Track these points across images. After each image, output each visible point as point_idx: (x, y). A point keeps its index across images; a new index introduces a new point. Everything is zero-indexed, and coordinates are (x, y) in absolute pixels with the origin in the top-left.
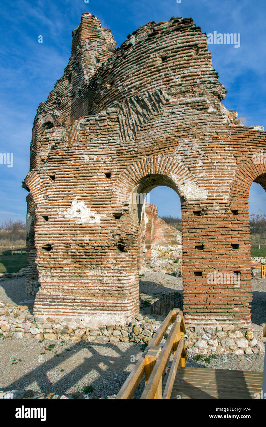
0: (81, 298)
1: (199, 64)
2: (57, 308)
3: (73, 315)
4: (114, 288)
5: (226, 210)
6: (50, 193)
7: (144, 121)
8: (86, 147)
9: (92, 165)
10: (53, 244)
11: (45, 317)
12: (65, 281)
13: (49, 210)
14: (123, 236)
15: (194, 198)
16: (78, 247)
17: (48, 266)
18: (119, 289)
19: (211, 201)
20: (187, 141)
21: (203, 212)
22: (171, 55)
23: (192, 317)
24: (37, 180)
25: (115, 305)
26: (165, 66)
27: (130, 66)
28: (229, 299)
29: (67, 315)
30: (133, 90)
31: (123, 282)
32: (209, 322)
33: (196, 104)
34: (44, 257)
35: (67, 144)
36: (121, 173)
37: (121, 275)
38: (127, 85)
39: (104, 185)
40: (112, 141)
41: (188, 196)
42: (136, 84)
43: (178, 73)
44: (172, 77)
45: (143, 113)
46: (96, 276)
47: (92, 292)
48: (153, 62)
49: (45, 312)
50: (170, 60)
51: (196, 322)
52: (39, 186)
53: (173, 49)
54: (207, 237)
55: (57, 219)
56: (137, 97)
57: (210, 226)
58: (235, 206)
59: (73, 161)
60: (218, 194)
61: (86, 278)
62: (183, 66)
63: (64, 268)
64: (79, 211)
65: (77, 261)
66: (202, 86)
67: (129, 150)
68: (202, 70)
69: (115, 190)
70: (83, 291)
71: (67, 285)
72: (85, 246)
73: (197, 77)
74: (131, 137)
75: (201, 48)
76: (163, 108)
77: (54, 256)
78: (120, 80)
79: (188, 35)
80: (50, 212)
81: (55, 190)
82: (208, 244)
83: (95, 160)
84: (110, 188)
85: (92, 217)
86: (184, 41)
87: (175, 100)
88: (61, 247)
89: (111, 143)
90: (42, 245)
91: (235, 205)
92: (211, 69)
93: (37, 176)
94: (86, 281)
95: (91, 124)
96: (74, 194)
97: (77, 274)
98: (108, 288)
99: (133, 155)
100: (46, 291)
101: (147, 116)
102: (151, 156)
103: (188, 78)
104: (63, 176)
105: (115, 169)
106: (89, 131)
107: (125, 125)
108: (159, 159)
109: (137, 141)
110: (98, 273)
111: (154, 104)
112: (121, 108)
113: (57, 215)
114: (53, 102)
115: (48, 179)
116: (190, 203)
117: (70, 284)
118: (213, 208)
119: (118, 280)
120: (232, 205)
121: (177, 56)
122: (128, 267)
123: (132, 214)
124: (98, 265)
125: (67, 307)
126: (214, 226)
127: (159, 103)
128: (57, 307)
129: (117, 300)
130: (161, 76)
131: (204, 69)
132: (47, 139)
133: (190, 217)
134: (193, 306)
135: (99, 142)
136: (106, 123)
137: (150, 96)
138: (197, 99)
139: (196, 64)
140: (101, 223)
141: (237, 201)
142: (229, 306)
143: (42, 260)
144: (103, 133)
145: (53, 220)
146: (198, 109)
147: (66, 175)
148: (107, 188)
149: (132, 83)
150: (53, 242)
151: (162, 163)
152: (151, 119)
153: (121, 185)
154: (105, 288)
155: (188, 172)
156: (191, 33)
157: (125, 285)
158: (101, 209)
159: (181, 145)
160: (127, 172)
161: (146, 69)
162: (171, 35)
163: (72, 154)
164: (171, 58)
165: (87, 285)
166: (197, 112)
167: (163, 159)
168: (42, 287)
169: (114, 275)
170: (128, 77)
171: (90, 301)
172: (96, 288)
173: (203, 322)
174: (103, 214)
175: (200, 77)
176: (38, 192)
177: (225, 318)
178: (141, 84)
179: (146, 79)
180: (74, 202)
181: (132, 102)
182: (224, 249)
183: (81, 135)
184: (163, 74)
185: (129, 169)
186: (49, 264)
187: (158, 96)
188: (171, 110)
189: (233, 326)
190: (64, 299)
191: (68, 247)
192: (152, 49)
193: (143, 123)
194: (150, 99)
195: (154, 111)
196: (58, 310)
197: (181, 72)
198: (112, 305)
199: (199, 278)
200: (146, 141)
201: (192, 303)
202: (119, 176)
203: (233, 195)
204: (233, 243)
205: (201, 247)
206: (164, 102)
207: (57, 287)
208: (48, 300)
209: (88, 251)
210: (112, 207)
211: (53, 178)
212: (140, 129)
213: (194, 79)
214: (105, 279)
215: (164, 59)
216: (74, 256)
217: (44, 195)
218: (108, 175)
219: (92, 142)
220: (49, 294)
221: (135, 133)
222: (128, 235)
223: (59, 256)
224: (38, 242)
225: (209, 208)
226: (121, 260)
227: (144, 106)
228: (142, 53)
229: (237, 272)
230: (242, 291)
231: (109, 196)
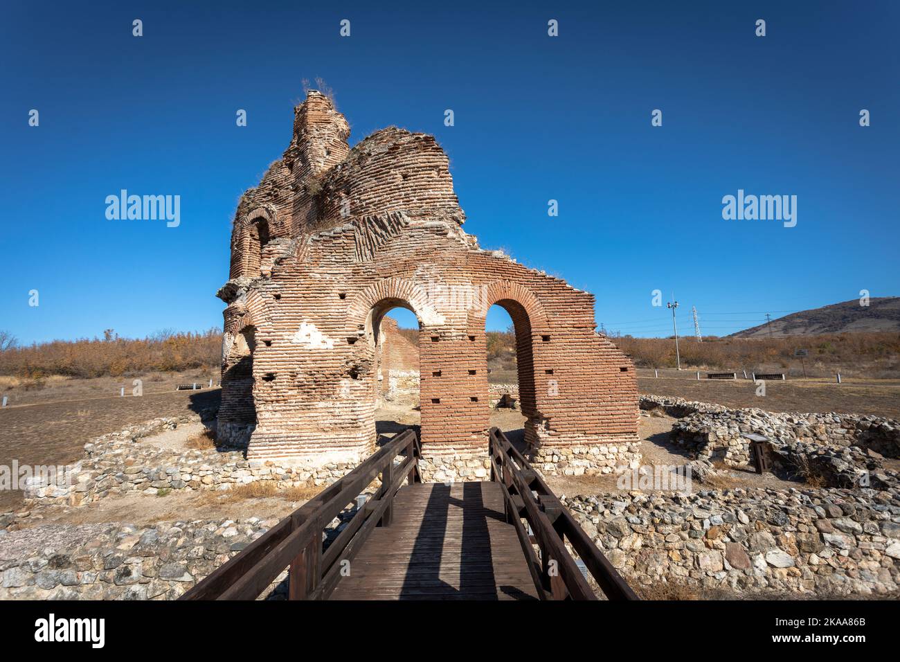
0: (308, 434)
1: (440, 186)
2: (278, 449)
3: (297, 456)
4: (347, 421)
5: (463, 336)
6: (274, 315)
7: (382, 242)
8: (318, 264)
9: (325, 285)
10: (276, 373)
11: (262, 461)
12: (289, 416)
13: (272, 334)
14: (358, 362)
15: (431, 323)
16: (307, 376)
17: (269, 399)
18: (352, 421)
19: (449, 327)
20: (426, 265)
21: (441, 338)
22: (412, 174)
23: (430, 447)
24: (257, 300)
25: (348, 440)
26: (405, 185)
27: (369, 179)
28: (467, 426)
29: (291, 456)
30: (371, 205)
31: (357, 413)
32: (447, 451)
33: (436, 229)
34: (265, 388)
35: (296, 259)
36: (357, 295)
37: (355, 405)
38: (365, 200)
39: (338, 307)
40: (347, 260)
41: (426, 322)
42: (374, 199)
43: (419, 194)
44: (413, 198)
45: (381, 234)
46: (327, 408)
47: (322, 426)
48: (393, 178)
49: (264, 454)
50: (410, 180)
51: (434, 452)
52: (260, 306)
53: (414, 168)
54: (445, 363)
55: (282, 345)
56: (375, 217)
57: (448, 352)
58: (473, 333)
59: (302, 280)
60: (456, 320)
61: (315, 410)
62: (424, 187)
63: (289, 401)
64: (308, 335)
65: (305, 392)
66: (442, 210)
67: (365, 271)
68: (442, 193)
69: (350, 313)
70: (310, 427)
71: (292, 420)
72: (315, 374)
73: (437, 200)
74: (368, 257)
75: (443, 170)
76: (402, 231)
77: (277, 387)
78: (357, 192)
79: (429, 155)
80: (274, 336)
81: (280, 311)
82: (445, 370)
83: (328, 279)
84: (345, 310)
85: (324, 342)
86: (425, 160)
87: (414, 222)
88: (286, 377)
89: (346, 262)
90: (262, 374)
91: (472, 331)
92: (451, 193)
93: (259, 294)
94: (315, 415)
95: (324, 241)
96: (303, 317)
97: (304, 407)
98: (340, 421)
99: (370, 277)
100: (264, 429)
101: (386, 237)
102: (389, 278)
103: (428, 201)
104: (290, 295)
105: (350, 290)
106: (322, 247)
107: (362, 244)
108: (398, 282)
109: (375, 261)
110: (330, 404)
111: (393, 225)
112: (359, 227)
113: (283, 339)
115: (272, 299)
116: (428, 328)
117: (296, 418)
118: (450, 334)
119: (352, 411)
120: (469, 331)
121: (418, 176)
122: (363, 396)
123: (367, 339)
124: (328, 396)
125: (290, 447)
126: (451, 352)
127: (397, 225)
128: (278, 447)
129: (350, 434)
130: (401, 195)
131: (445, 192)
132: (269, 251)
133: (427, 342)
134: (431, 436)
135: (333, 260)
136: (341, 241)
137: (389, 217)
138: (437, 223)
139: (437, 186)
140: (334, 349)
141: (474, 327)
142: (467, 434)
143: (262, 391)
144: (337, 251)
145: (277, 345)
146: (437, 234)
147: (293, 295)
148: (341, 310)
149: (370, 199)
150: (276, 370)
151: (401, 286)
152: (390, 241)
153: (357, 308)
154: (337, 421)
155: (427, 297)
156: (433, 153)
157: (359, 417)
158: (334, 333)
159: (420, 269)
160: (363, 293)
161: (386, 186)
162: (412, 152)
163: (302, 271)
164: (412, 178)
165: (315, 419)
166: (436, 237)
167: (402, 282)
168: (260, 424)
169: (348, 405)
170: (366, 191)
171: (318, 437)
172: (326, 422)
173: (442, 452)
174: (336, 338)
175: (439, 200)
176: (259, 313)
177: (463, 446)
178: (379, 201)
179: (385, 196)
180: (303, 325)
181: (371, 223)
182: (462, 375)
183: (312, 251)
184: (403, 193)
185: (366, 290)
186: (270, 397)
187: (397, 218)
188: (410, 233)
189: (471, 455)
190: (288, 437)
191: (294, 375)
192: (392, 164)
193: (381, 244)
194: (390, 222)
195: (393, 233)
196: (280, 450)
197: (422, 194)
198: (344, 440)
199: (436, 406)
200: (384, 262)
201: (430, 432)
202: (355, 298)
203: (470, 321)
204: (471, 369)
205: (438, 374)
206: (404, 224)
207: (279, 424)
208: (267, 440)
209: (318, 380)
210: (347, 331)
211: (278, 297)
212: (377, 250)
213: (434, 202)
214: (337, 410)
215: (405, 177)
216: (301, 386)
217: (267, 316)
218: (342, 296)
219: (324, 260)
220: (269, 432)
221: (372, 253)
222: (364, 361)
223: (283, 387)
224: (258, 371)
225: (446, 334)
226: (356, 388)
227: (383, 227)
228: (381, 167)
229: (474, 399)
230: (480, 417)
231: (343, 319)
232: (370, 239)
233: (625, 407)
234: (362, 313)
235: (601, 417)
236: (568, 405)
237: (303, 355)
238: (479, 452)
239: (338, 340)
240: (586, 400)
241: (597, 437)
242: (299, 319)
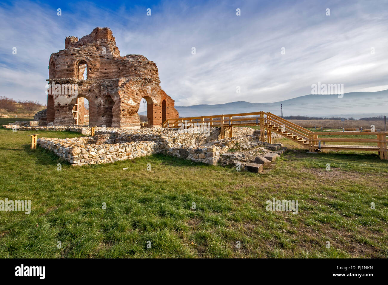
0: (131, 123)
3: (130, 127)
8: (133, 86)
10: (125, 109)
11: (123, 128)
13: (124, 100)
16: (131, 111)
20: (154, 91)
22: (152, 71)
23: (154, 126)
32: (157, 126)
41: (154, 102)
44: (152, 76)
49: (123, 126)
53: (153, 69)
54: (157, 110)
58: (161, 105)
59: (130, 89)
63: (127, 116)
64: (131, 102)
65: (130, 114)
70: (131, 121)
77: (125, 113)
78: (139, 71)
81: (125, 95)
83: (134, 90)
84: (137, 97)
87: (153, 82)
90: (122, 109)
93: (121, 91)
94: (132, 119)
95: (135, 81)
97: (130, 117)
99: (143, 91)
103: (155, 77)
107: (142, 84)
109: (144, 88)
112: (143, 80)
113: (126, 102)
114: (85, 52)
117: (128, 120)
124: (134, 115)
126: (158, 108)
133: (154, 106)
135: (136, 86)
136: (138, 82)
138: (156, 82)
140: (136, 105)
143: (122, 113)
144: (137, 84)
147: (128, 92)
152: (148, 84)
155: (154, 97)
158: (136, 102)
161: (146, 72)
162: (152, 66)
170: (142, 71)
176: (121, 95)
183: (132, 83)
185: (142, 94)
187: (151, 80)
188: (152, 84)
190: (127, 123)
191: (128, 110)
192: (148, 67)
199: (155, 118)
201: (155, 123)
202: (139, 95)
204: (160, 112)
205: (156, 112)
207: (125, 120)
208: (123, 124)
211: (125, 92)
215: (150, 71)
218: (137, 94)
220: (123, 122)
221: (144, 86)
225: (157, 105)
227: (148, 81)
228: (145, 67)
229: (161, 117)
231: (137, 99)
232: (144, 83)
234: (141, 98)
237: (130, 106)
242: (129, 98)
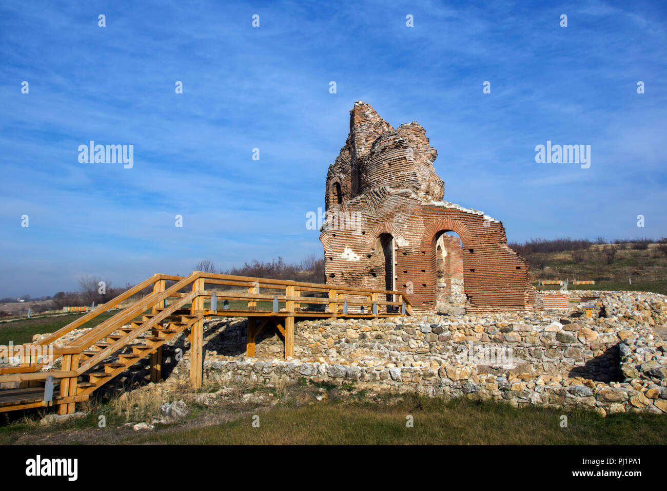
5: (418, 251)
6: (333, 244)
7: (379, 203)
10: (335, 274)
14: (373, 267)
15: (403, 246)
16: (348, 275)
19: (411, 247)
20: (400, 214)
21: (407, 253)
22: (393, 163)
24: (325, 237)
26: (390, 170)
27: (374, 167)
28: (420, 299)
30: (375, 182)
33: (404, 194)
34: (330, 281)
36: (370, 232)
38: (372, 179)
39: (361, 239)
40: (364, 213)
41: (400, 245)
42: (376, 179)
43: (396, 175)
44: (393, 177)
45: (378, 199)
48: (385, 166)
50: (392, 167)
52: (326, 240)
53: (394, 159)
54: (409, 266)
55: (337, 259)
56: (374, 190)
57: (411, 260)
58: (424, 250)
60: (415, 243)
62: (398, 170)
64: (348, 254)
65: (348, 283)
66: (407, 182)
67: (373, 219)
68: (408, 172)
69: (367, 242)
72: (352, 274)
73: (405, 177)
74: (374, 212)
76: (387, 197)
77: (336, 281)
78: (369, 175)
79: (401, 151)
80: (333, 255)
81: (335, 243)
82: (409, 270)
84: (365, 240)
85: (355, 257)
86: (400, 154)
87: (393, 191)
88: (339, 275)
89: (364, 215)
90: (329, 274)
93: (326, 234)
95: (353, 204)
96: (346, 245)
99: (375, 222)
101: (380, 200)
102: (383, 222)
103: (401, 178)
104: (340, 234)
105: (367, 230)
106: (352, 208)
107: (370, 205)
108: (387, 224)
109: (377, 214)
111: (383, 194)
112: (367, 196)
113: (337, 257)
115: (332, 236)
116: (401, 248)
118: (412, 251)
120: (422, 249)
121: (396, 164)
123: (377, 255)
124: (358, 284)
127: (385, 194)
130: (388, 176)
133: (401, 256)
136: (360, 204)
137: (380, 190)
138: (405, 190)
139: (405, 169)
140: (360, 261)
141: (424, 247)
142: (419, 303)
143: (330, 283)
144: (359, 209)
145: (335, 260)
148: (363, 241)
149: (374, 179)
150: (335, 272)
151: (388, 227)
152: (382, 202)
153: (370, 239)
155: (400, 231)
156: (403, 150)
158: (360, 253)
159: (397, 217)
160: (372, 231)
161: (381, 171)
162: (393, 151)
164: (393, 165)
166: (404, 198)
167: (389, 224)
170: (372, 174)
176: (327, 244)
177: (418, 309)
178: (378, 180)
179: (381, 177)
180: (346, 249)
181: (372, 193)
182: (418, 272)
183: (348, 210)
185: (374, 229)
187: (384, 190)
188: (391, 198)
189: (422, 314)
191: (343, 275)
192: (383, 158)
194: (381, 193)
195: (383, 198)
200: (381, 214)
202: (369, 234)
203: (422, 243)
205: (406, 272)
206: (387, 193)
209: (353, 277)
210: (365, 251)
211: (334, 235)
212: (377, 207)
215: (389, 165)
216: (346, 280)
217: (330, 245)
218: (363, 233)
221: (376, 209)
223: (338, 280)
224: (327, 273)
225: (410, 251)
227: (378, 195)
228: (379, 160)
229: (424, 285)
230: (427, 295)
231: (364, 245)
233: (517, 291)
234: (372, 241)
235: (502, 296)
236: (483, 289)
237: (347, 264)
238: (426, 312)
239: (362, 256)
240: (494, 286)
241: (499, 308)
242: (343, 246)
